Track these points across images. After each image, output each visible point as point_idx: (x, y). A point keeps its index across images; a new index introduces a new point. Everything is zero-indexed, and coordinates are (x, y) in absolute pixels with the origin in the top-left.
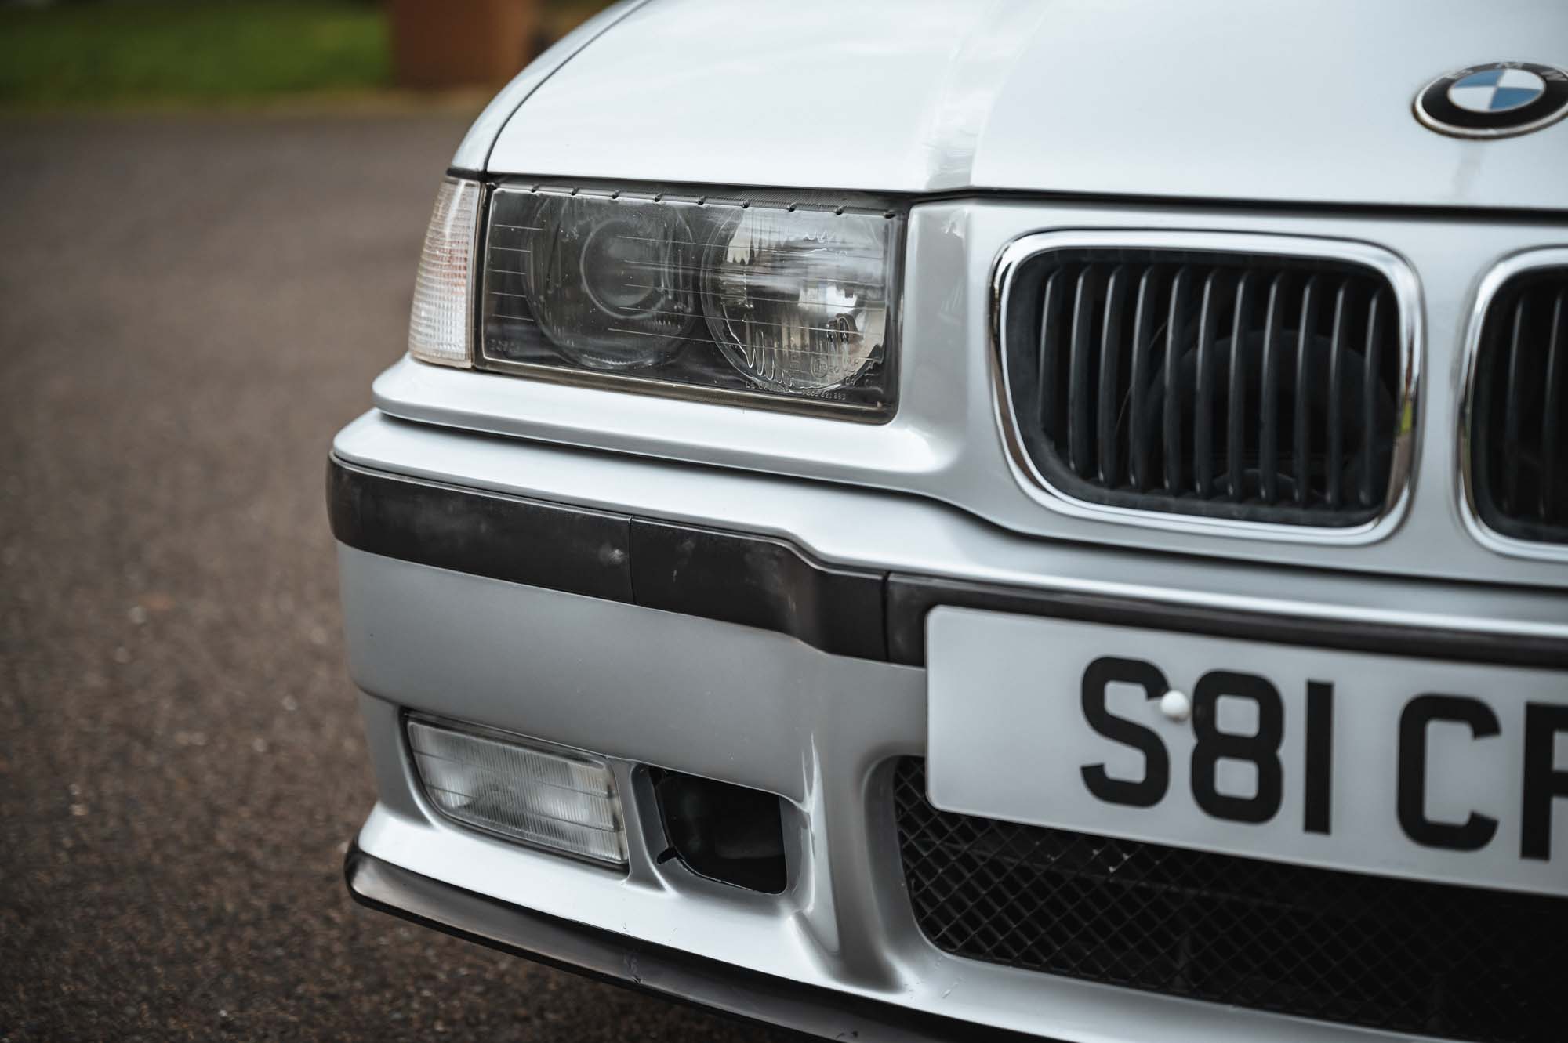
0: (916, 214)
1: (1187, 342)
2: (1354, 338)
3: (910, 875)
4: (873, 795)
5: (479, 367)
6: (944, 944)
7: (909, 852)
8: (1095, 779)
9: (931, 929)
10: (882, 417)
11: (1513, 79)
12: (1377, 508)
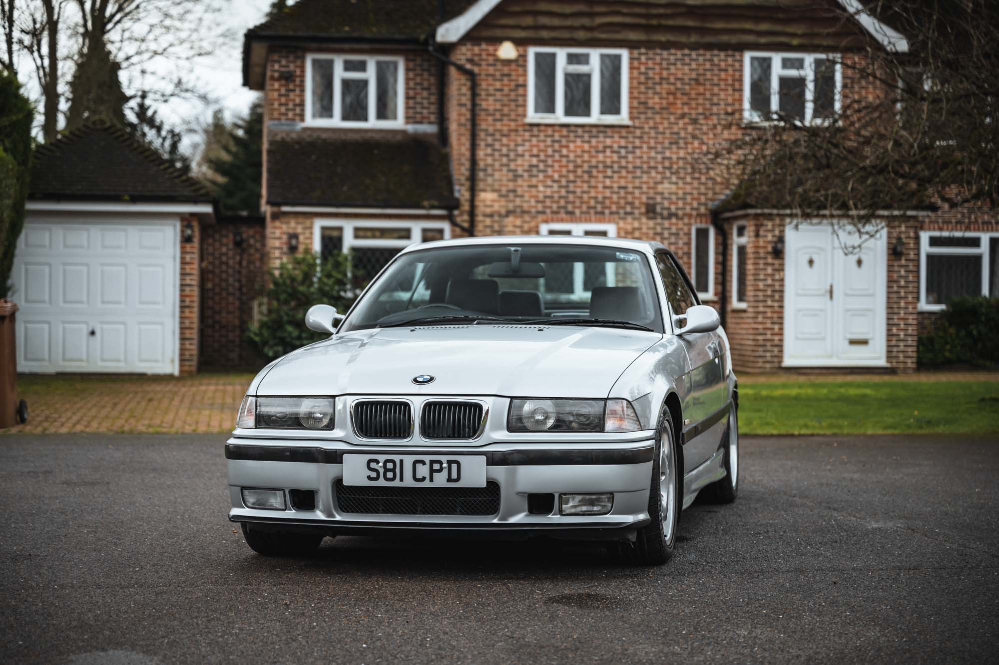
0: (337, 398)
1: (381, 416)
2: (404, 415)
3: (338, 500)
4: (332, 486)
5: (256, 428)
6: (344, 511)
7: (338, 497)
8: (369, 478)
9: (341, 509)
10: (332, 429)
11: (425, 377)
12: (408, 436)
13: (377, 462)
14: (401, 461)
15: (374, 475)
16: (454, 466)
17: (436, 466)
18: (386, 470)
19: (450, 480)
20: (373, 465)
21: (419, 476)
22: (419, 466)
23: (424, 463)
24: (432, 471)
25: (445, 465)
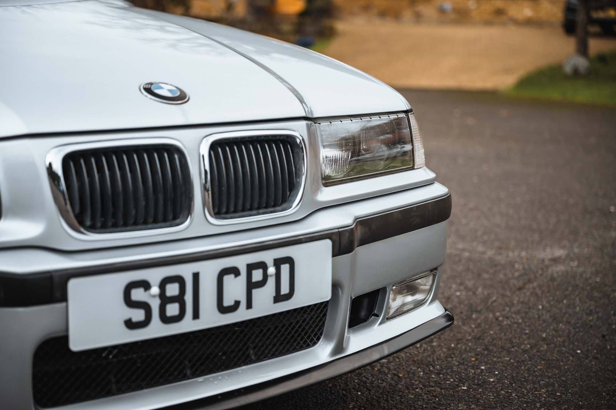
13: (145, 285)
14: (196, 276)
15: (138, 315)
16: (285, 269)
17: (257, 275)
18: (165, 300)
19: (279, 298)
20: (137, 295)
21: (228, 302)
22: (228, 279)
23: (235, 271)
24: (251, 286)
25: (272, 270)
